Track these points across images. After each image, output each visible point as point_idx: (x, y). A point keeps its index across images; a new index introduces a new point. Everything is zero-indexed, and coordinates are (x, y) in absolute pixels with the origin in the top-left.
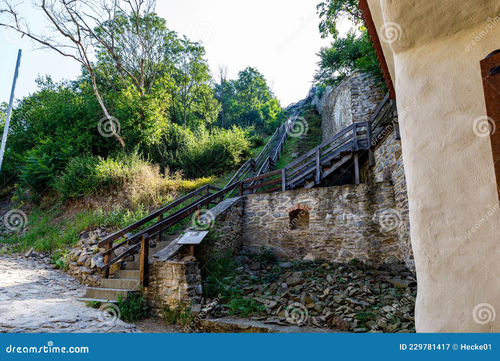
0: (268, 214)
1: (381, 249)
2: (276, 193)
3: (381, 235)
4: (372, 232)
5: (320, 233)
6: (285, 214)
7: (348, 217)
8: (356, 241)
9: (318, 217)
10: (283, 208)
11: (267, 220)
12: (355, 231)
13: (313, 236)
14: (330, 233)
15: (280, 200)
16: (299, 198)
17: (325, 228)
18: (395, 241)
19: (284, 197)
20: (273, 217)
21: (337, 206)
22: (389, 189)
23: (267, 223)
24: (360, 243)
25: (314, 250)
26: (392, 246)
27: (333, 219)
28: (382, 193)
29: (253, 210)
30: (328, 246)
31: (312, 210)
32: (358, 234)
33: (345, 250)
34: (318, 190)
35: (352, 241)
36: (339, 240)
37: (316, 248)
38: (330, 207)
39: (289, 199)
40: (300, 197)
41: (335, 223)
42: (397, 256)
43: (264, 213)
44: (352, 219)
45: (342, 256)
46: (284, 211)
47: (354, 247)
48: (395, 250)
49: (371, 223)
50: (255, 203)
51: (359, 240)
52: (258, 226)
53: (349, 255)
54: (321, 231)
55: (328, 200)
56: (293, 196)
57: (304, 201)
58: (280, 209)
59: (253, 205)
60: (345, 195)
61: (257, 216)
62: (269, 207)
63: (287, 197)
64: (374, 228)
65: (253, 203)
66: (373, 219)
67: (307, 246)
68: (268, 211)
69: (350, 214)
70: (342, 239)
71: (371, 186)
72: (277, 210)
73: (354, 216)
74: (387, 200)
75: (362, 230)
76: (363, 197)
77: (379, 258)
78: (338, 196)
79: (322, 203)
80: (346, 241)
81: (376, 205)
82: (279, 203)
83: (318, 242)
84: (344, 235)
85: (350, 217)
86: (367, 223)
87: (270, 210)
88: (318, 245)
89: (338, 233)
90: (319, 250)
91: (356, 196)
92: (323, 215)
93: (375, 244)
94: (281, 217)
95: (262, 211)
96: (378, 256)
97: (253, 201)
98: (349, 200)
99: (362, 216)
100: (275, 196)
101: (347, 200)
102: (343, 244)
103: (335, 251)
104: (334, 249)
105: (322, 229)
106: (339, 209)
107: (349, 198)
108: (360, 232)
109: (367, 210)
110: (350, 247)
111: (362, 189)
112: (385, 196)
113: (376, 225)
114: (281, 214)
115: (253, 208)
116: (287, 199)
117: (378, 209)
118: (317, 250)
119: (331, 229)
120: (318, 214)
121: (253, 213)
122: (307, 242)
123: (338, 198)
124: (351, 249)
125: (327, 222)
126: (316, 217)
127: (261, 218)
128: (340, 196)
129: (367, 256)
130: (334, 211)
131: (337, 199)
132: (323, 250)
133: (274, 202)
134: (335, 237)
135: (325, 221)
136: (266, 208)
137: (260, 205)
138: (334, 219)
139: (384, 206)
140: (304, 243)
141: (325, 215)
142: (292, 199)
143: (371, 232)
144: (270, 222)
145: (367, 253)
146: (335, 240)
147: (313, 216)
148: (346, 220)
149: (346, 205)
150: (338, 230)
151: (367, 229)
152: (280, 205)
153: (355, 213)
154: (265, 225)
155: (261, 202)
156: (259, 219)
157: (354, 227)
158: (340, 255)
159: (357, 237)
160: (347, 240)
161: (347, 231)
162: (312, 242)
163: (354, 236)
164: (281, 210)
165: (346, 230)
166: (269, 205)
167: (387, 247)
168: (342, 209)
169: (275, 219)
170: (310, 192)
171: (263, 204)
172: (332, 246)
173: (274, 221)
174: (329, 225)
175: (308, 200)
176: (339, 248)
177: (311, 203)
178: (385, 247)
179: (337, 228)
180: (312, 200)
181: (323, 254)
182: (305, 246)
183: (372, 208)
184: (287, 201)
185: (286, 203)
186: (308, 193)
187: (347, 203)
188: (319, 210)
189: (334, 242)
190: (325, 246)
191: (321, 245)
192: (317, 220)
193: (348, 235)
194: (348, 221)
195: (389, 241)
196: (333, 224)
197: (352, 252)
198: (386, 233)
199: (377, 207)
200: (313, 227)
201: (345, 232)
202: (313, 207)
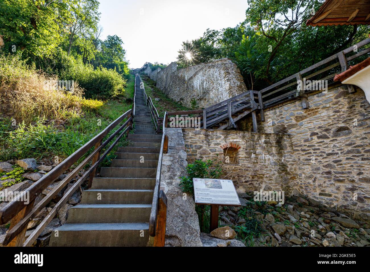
0: (204, 148)
1: (289, 185)
2: (211, 130)
3: (289, 174)
5: (248, 169)
6: (219, 149)
7: (266, 158)
8: (274, 178)
10: (218, 144)
11: (204, 154)
12: (272, 169)
14: (255, 169)
15: (215, 137)
16: (230, 138)
17: (252, 165)
18: (296, 179)
19: (218, 135)
20: (210, 152)
21: (259, 148)
22: (289, 140)
23: (204, 156)
24: (276, 179)
25: (245, 184)
26: (295, 182)
28: (286, 143)
29: (191, 143)
30: (254, 181)
31: (241, 149)
32: (275, 172)
33: (267, 184)
34: (244, 133)
35: (271, 177)
36: (262, 175)
37: (246, 182)
38: (254, 148)
39: (223, 137)
40: (232, 137)
42: (298, 190)
43: (201, 147)
44: (269, 159)
46: (219, 146)
47: (273, 182)
48: (297, 185)
49: (281, 163)
50: (193, 136)
51: (275, 176)
52: (196, 159)
53: (270, 188)
54: (249, 167)
55: (252, 142)
56: (225, 135)
57: (235, 140)
58: (215, 144)
59: (191, 138)
60: (263, 140)
61: (194, 149)
62: (205, 142)
63: (221, 135)
64: (283, 168)
65: (190, 136)
66: (283, 161)
67: (239, 180)
69: (267, 156)
70: (264, 175)
71: (278, 137)
72: (212, 145)
73: (270, 157)
74: (288, 148)
76: (274, 144)
77: (289, 191)
78: (258, 140)
79: (248, 144)
80: (267, 177)
82: (215, 140)
83: (247, 177)
84: (265, 171)
86: (278, 163)
87: (206, 144)
88: (247, 179)
89: (260, 170)
90: (248, 183)
91: (270, 142)
92: (249, 154)
93: (286, 180)
94: (217, 153)
95: (198, 144)
96: (287, 190)
97: (190, 134)
98: (266, 145)
99: (275, 158)
100: (211, 132)
101: (264, 144)
102: (265, 179)
103: (260, 185)
104: (258, 183)
105: (249, 166)
106: (260, 151)
107: (266, 142)
108: (276, 170)
109: (278, 153)
110: (270, 182)
111: (274, 138)
112: (288, 145)
113: (285, 165)
114: (217, 149)
115: (190, 140)
116: (221, 137)
117: (285, 153)
118: (246, 184)
119: (255, 167)
120: (246, 153)
121: (191, 145)
122: (238, 177)
124: (270, 183)
125: (253, 160)
126: (245, 155)
127: (198, 151)
128: (260, 141)
130: (257, 152)
131: (258, 142)
132: (251, 183)
133: (209, 138)
134: (258, 173)
135: (251, 159)
136: (203, 142)
137: (197, 138)
138: (257, 158)
139: (288, 152)
140: (236, 177)
142: (226, 137)
143: (282, 171)
144: (207, 156)
145: (280, 187)
146: (259, 175)
147: (242, 154)
148: (265, 160)
150: (260, 167)
151: (279, 168)
152: (215, 141)
153: (271, 155)
154: (202, 158)
155: (198, 136)
156: (196, 151)
157: (271, 166)
158: (263, 188)
159: (274, 174)
160: (268, 176)
162: (242, 176)
163: (272, 173)
164: (216, 146)
165: (266, 168)
166: (206, 140)
167: (292, 182)
168: (262, 151)
169: (212, 153)
170: (238, 134)
171: (200, 138)
172: (256, 180)
173: (211, 155)
174: (254, 163)
175: (238, 140)
176: (262, 182)
177: (240, 143)
178: (291, 183)
179: (260, 166)
180: (241, 141)
181: (251, 187)
182: (237, 180)
183: (281, 153)
184: (221, 139)
185: (220, 140)
186: (237, 134)
187: (264, 147)
188: (246, 150)
189: (258, 177)
190: (252, 181)
191: (250, 179)
192: (246, 158)
193: (268, 172)
194: (267, 161)
195: (293, 179)
196: (257, 162)
197: (271, 186)
198: (292, 172)
199: (284, 152)
200: (243, 164)
201: (265, 169)
202: (242, 147)
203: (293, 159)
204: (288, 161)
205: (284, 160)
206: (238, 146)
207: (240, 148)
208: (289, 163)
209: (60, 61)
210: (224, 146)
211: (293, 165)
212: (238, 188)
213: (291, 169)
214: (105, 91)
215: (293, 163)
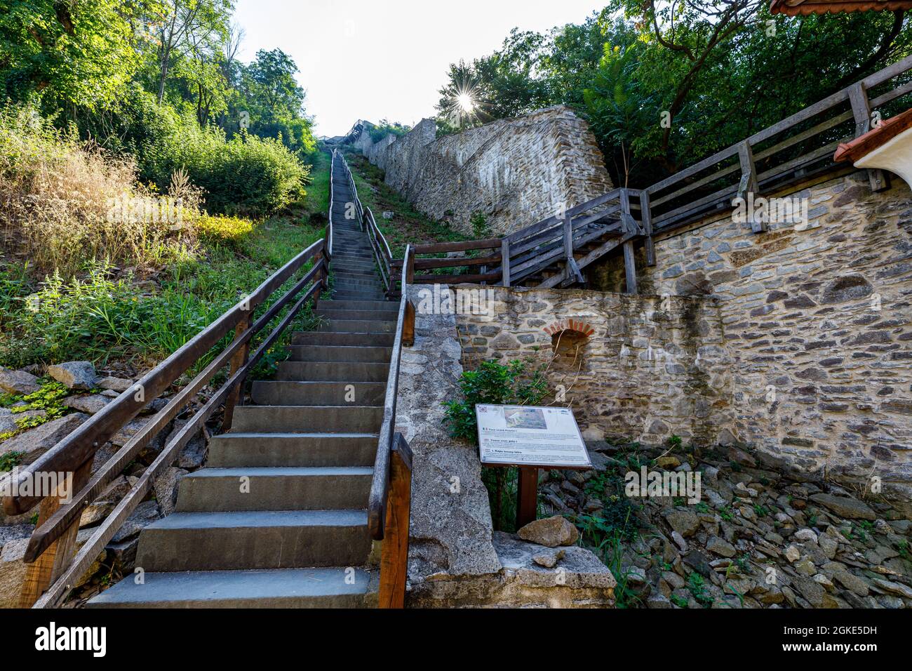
0: (504, 332)
1: (711, 419)
2: (522, 289)
3: (711, 393)
4: (697, 386)
5: (612, 382)
6: (542, 336)
7: (656, 356)
8: (673, 403)
9: (608, 351)
10: (539, 323)
11: (505, 347)
12: (669, 382)
13: (600, 388)
14: (629, 383)
15: (530, 305)
16: (569, 307)
17: (620, 373)
18: (728, 405)
19: (539, 300)
20: (518, 341)
21: (638, 331)
22: (715, 312)
23: (504, 353)
24: (679, 406)
25: (603, 418)
26: (726, 413)
27: (633, 356)
28: (706, 318)
29: (471, 320)
30: (626, 410)
31: (596, 335)
32: (677, 389)
33: (656, 418)
34: (604, 295)
35: (667, 402)
36: (644, 398)
37: (606, 414)
38: (627, 333)
39: (550, 306)
40: (572, 305)
41: (636, 364)
42: (731, 432)
43: (497, 331)
44: (663, 360)
45: (650, 432)
46: (541, 329)
47: (671, 413)
48: (730, 420)
49: (694, 369)
51: (678, 399)
52: (484, 360)
53: (662, 429)
54: (614, 379)
55: (622, 318)
56: (557, 302)
57: (580, 314)
58: (532, 324)
60: (650, 312)
61: (479, 335)
62: (506, 318)
63: (546, 302)
64: (697, 379)
66: (697, 362)
67: (588, 409)
68: (506, 326)
69: (660, 350)
70: (649, 397)
71: (688, 304)
72: (524, 326)
73: (667, 354)
74: (712, 331)
75: (680, 382)
76: (678, 322)
77: (709, 435)
78: (639, 313)
79: (612, 324)
80: (656, 402)
81: (698, 338)
82: (530, 312)
83: (608, 402)
84: (652, 389)
85: (661, 356)
86: (686, 369)
87: (509, 324)
88: (610, 407)
89: (642, 384)
90: (611, 417)
91: (668, 317)
92: (615, 348)
93: (702, 408)
94: (536, 344)
95: (491, 324)
96: (706, 432)
98: (658, 324)
99: (678, 356)
100: (520, 295)
101: (653, 323)
102: (652, 407)
103: (639, 421)
104: (635, 415)
105: (614, 375)
106: (642, 339)
107: (657, 318)
108: (679, 386)
109: (687, 345)
110: (664, 413)
111: (677, 307)
112: (710, 324)
113: (702, 373)
114: (536, 336)
115: (469, 315)
116: (546, 305)
117: (703, 345)
118: (607, 418)
119: (629, 377)
120: (608, 344)
121: (471, 327)
122: (588, 401)
123: (639, 317)
124: (665, 417)
125: (624, 362)
126: (604, 349)
127: (490, 340)
128: (642, 314)
129: (690, 431)
130: (634, 341)
131: (636, 318)
132: (619, 417)
133: (517, 308)
134: (637, 392)
135: (619, 359)
136: (501, 318)
138: (635, 357)
139: (711, 341)
140: (582, 403)
141: (618, 347)
142: (558, 307)
143: (695, 386)
144: (511, 352)
145: (690, 427)
146: (638, 398)
147: (597, 347)
148: (654, 361)
149: (653, 332)
150: (642, 378)
151: (688, 381)
152: (531, 316)
153: (668, 349)
154: (499, 357)
156: (486, 342)
157: (667, 375)
158: (647, 429)
159: (675, 395)
160: (659, 398)
161: (657, 382)
162: (597, 401)
163: (670, 392)
164: (534, 328)
165: (655, 380)
166: (508, 314)
167: (719, 414)
168: (646, 339)
169: (523, 346)
170: (588, 299)
172: (630, 410)
173: (521, 350)
174: (627, 368)
175: (588, 313)
176: (644, 415)
177: (594, 321)
178: (716, 416)
179: (640, 375)
180: (595, 315)
181: (618, 427)
182: (585, 409)
183: (693, 344)
184: (546, 311)
185: (543, 312)
186: (585, 299)
187: (653, 329)
188: (608, 336)
189: (635, 401)
190: (621, 411)
191: (615, 407)
192: (606, 356)
193: (659, 391)
194: (657, 364)
195: (721, 405)
196: (634, 367)
197: (667, 424)
198: (718, 390)
199: (700, 341)
200: (599, 370)
201: (654, 383)
202: (598, 329)
203: (722, 358)
204: (711, 364)
205: (700, 361)
206: (588, 327)
207: (592, 332)
208: (713, 367)
209: (139, 117)
210: (552, 328)
211: (721, 372)
212: (588, 427)
213: (717, 382)
214: (256, 196)
215: (722, 367)
